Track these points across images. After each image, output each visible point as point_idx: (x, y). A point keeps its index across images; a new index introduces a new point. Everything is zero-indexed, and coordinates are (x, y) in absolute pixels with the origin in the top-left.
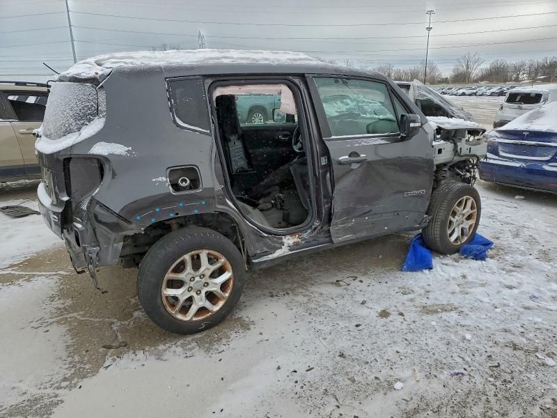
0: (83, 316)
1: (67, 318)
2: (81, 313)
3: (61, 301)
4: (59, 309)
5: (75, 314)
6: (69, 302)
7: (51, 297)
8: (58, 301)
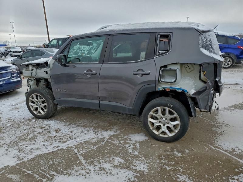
0: (210, 122)
1: (216, 123)
2: (210, 123)
3: (217, 131)
4: (218, 128)
5: (212, 123)
6: (213, 129)
7: (221, 134)
8: (218, 131)
